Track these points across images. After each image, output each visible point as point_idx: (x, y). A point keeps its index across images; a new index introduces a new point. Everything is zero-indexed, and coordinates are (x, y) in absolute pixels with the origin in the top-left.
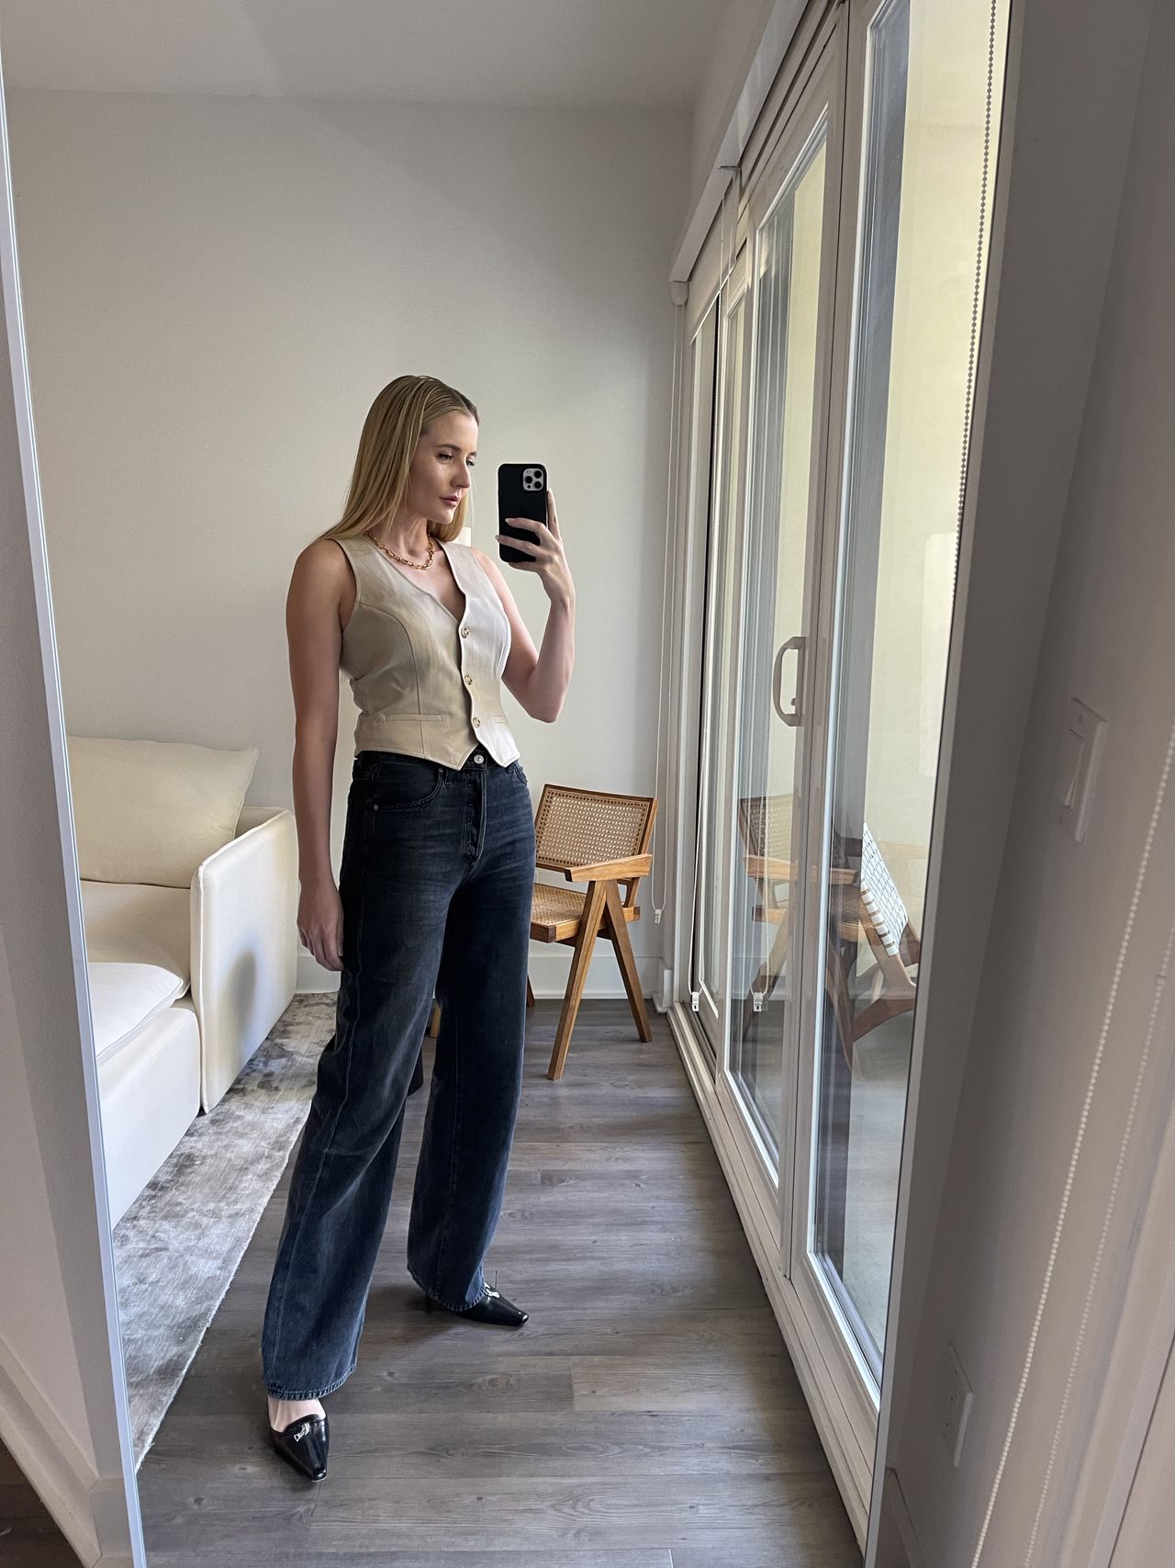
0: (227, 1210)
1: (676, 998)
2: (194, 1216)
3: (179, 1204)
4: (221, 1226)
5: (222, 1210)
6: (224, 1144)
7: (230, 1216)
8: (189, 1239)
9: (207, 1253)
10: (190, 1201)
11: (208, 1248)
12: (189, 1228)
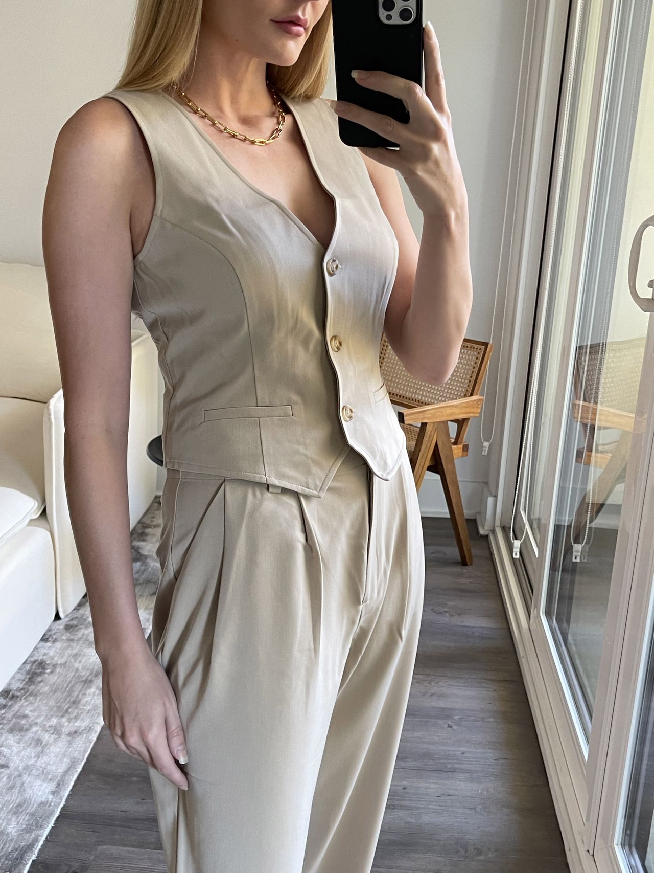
0: (68, 727)
1: (498, 523)
2: (37, 731)
3: (25, 716)
4: (60, 744)
5: (63, 726)
6: (74, 652)
7: (69, 734)
8: (29, 758)
9: (44, 775)
10: (36, 714)
11: (45, 768)
12: (31, 744)
